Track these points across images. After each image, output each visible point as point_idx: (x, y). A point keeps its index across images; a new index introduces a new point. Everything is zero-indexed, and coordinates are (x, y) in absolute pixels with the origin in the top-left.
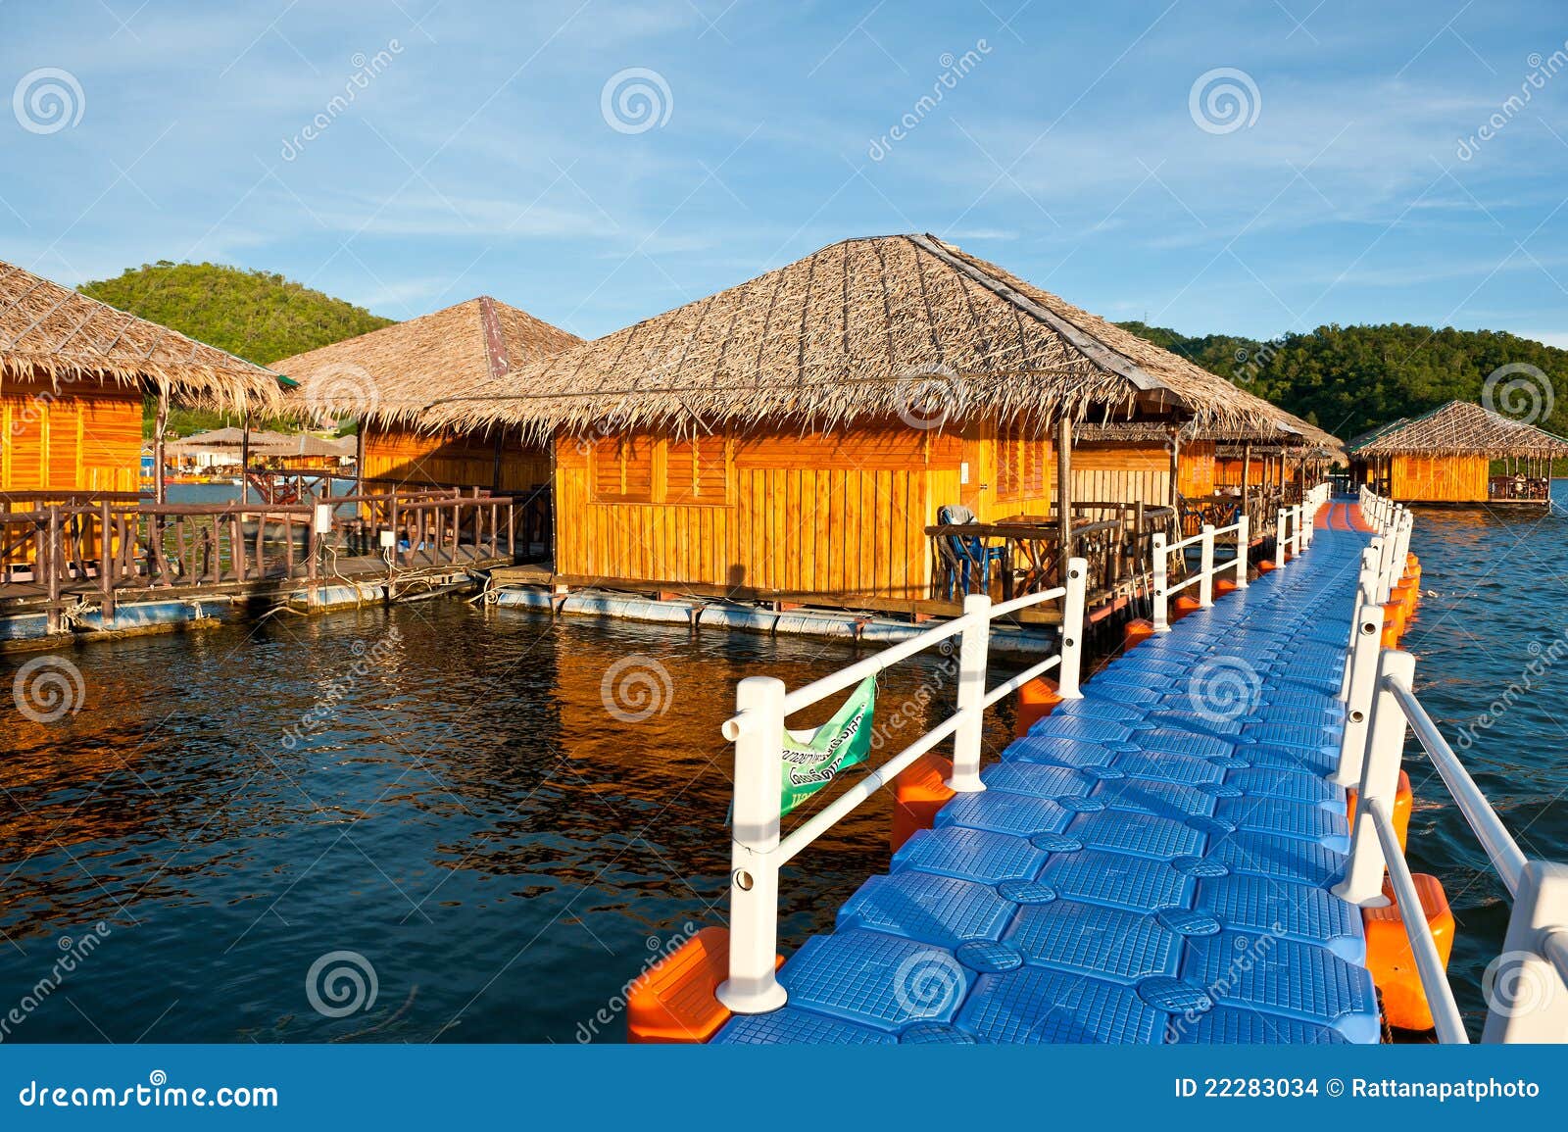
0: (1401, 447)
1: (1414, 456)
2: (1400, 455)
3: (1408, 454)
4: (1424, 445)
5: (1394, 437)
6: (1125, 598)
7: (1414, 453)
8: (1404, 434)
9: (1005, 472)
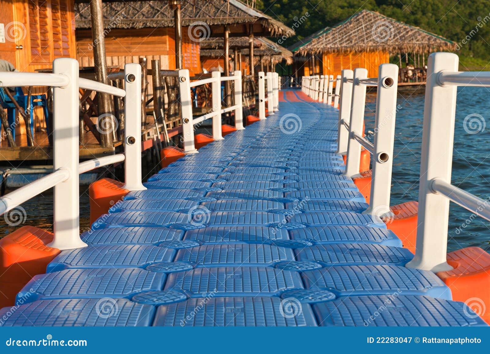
0: (329, 46)
1: (338, 52)
2: (328, 53)
3: (334, 51)
4: (344, 45)
5: (323, 40)
6: (151, 141)
7: (338, 51)
8: (330, 37)
9: (37, 38)
